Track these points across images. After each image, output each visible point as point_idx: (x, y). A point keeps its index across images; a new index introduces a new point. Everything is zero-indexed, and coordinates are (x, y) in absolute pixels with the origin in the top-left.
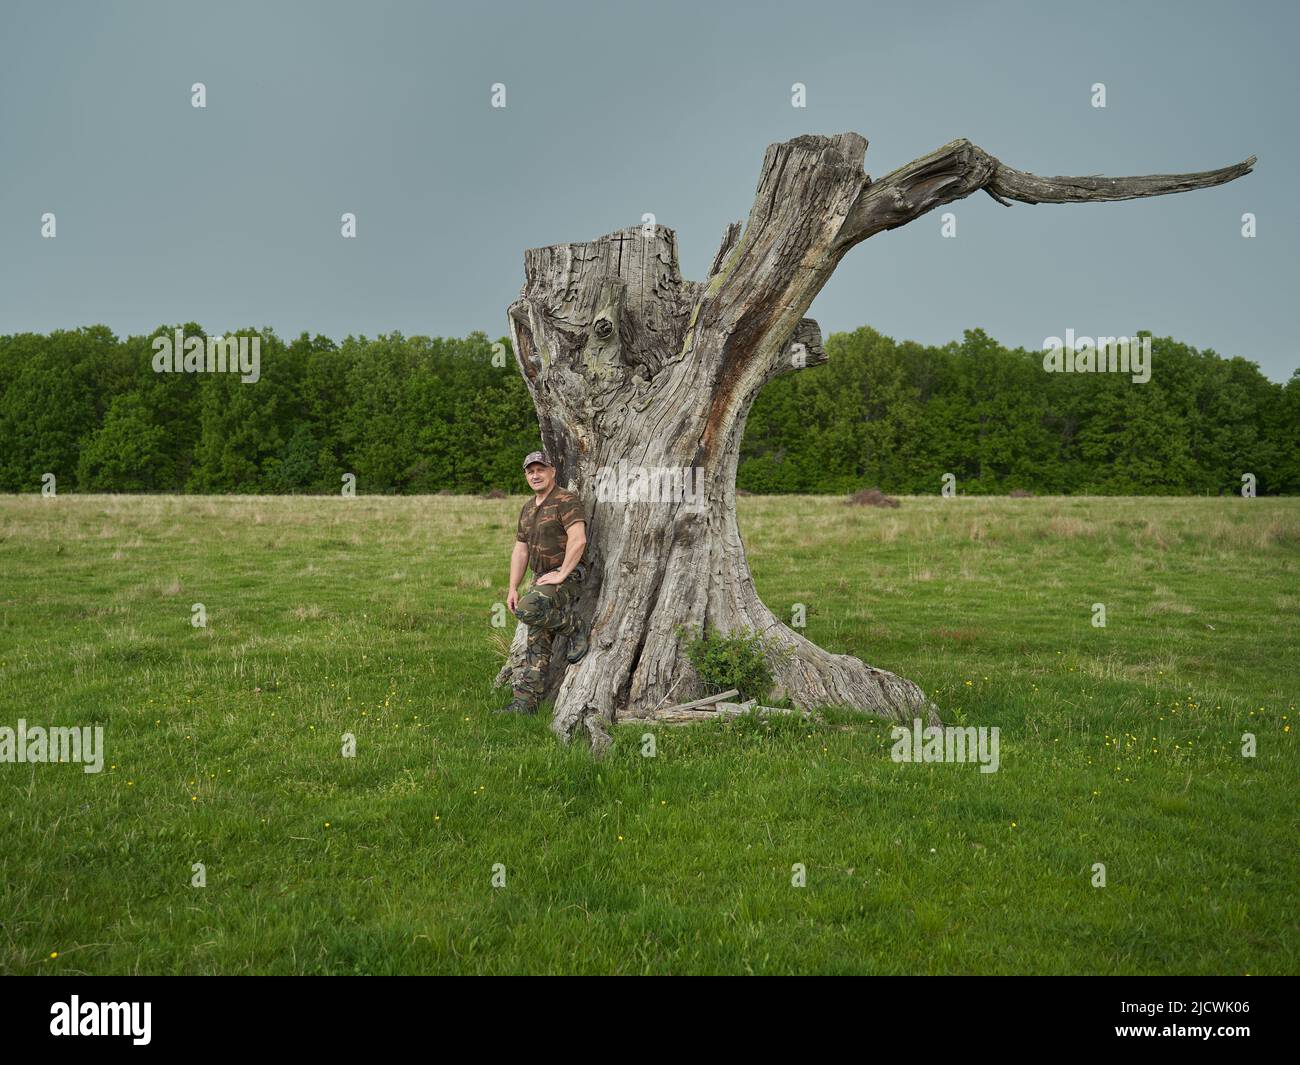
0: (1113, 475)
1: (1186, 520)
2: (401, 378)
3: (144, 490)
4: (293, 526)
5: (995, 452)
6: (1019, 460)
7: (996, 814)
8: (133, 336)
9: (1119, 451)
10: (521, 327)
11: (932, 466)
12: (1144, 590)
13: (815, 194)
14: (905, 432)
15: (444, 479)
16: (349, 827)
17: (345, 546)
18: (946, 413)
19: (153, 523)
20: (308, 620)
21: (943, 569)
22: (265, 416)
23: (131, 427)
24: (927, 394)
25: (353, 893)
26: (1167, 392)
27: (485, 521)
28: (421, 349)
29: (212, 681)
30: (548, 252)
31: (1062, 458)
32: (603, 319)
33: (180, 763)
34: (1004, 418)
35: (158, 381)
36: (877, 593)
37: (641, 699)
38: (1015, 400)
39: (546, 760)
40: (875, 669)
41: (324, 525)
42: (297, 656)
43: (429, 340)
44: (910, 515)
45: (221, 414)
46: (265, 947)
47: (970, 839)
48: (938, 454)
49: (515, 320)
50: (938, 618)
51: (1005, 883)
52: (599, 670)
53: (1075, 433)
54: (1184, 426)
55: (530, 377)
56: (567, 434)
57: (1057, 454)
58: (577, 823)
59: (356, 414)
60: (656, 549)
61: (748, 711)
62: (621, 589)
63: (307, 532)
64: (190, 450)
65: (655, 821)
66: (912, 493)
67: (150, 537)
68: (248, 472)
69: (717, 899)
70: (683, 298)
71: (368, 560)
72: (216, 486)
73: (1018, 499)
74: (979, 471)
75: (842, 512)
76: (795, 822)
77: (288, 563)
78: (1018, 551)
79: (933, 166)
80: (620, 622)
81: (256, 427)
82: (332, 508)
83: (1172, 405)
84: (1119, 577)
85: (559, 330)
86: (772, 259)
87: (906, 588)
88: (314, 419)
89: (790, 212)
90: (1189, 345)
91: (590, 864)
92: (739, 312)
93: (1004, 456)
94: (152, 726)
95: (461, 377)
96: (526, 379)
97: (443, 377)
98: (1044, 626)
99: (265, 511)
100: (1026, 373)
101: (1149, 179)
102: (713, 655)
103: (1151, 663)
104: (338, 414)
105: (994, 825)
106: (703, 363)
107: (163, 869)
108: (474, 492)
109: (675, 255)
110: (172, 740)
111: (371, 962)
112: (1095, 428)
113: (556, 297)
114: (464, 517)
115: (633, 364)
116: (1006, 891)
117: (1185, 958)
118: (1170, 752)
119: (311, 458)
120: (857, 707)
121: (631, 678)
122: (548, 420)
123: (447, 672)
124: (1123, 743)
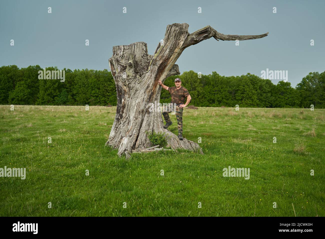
0: (242, 103)
1: (256, 112)
2: (88, 79)
3: (25, 104)
4: (61, 112)
5: (218, 98)
6: (223, 100)
7: (212, 169)
8: (23, 68)
9: (243, 98)
10: (112, 64)
11: (205, 101)
12: (247, 126)
13: (177, 36)
14: (200, 93)
15: (98, 102)
16: (67, 176)
17: (73, 116)
18: (208, 90)
19: (26, 111)
20: (63, 132)
21: (206, 122)
22: (55, 87)
23: (22, 89)
24: (204, 85)
25: (67, 190)
26: (253, 86)
27: (106, 111)
28: (92, 73)
29: (38, 145)
30: (118, 47)
31: (232, 100)
32: (130, 62)
33: (28, 163)
34: (220, 91)
35: (29, 79)
36: (192, 126)
37: (138, 148)
38: (222, 87)
39: (115, 160)
40: (189, 141)
41: (68, 112)
42: (59, 139)
43: (94, 71)
44: (200, 111)
45: (44, 87)
46: (44, 201)
47: (206, 175)
48: (207, 98)
49: (110, 62)
50: (204, 131)
51: (213, 183)
52: (129, 141)
53: (235, 94)
54: (256, 93)
55: (114, 75)
56: (122, 88)
57: (231, 99)
58: (121, 174)
59: (77, 87)
60: (142, 114)
61: (161, 150)
62: (134, 123)
63: (64, 113)
64: (36, 95)
65: (139, 173)
66: (201, 107)
67: (26, 114)
68: (51, 100)
69: (151, 188)
70: (148, 59)
71: (78, 120)
72: (43, 104)
73: (223, 108)
74: (215, 102)
75: (186, 110)
76: (170, 172)
77: (59, 120)
78: (222, 118)
79: (203, 31)
80: (133, 130)
81: (53, 90)
82: (71, 108)
83: (254, 89)
84: (242, 123)
85: (120, 65)
86: (168, 50)
87: (198, 125)
88: (67, 88)
89: (172, 40)
90: (258, 76)
91: (123, 182)
92: (161, 62)
93: (220, 99)
94: (22, 155)
95: (102, 79)
96: (113, 76)
97: (97, 79)
98: (226, 133)
99: (55, 109)
100: (225, 81)
101: (247, 36)
102: (154, 138)
103: (247, 140)
104: (73, 87)
105: (212, 172)
106: (153, 73)
107: (21, 186)
108: (105, 105)
109: (147, 49)
110: (26, 158)
111: (70, 204)
112: (239, 93)
113: (120, 57)
114: (102, 111)
115: (137, 73)
116: (213, 185)
117: (248, 197)
118: (249, 157)
119: (66, 97)
120: (185, 149)
121: (136, 143)
122: (118, 85)
123: (94, 143)
124: (240, 155)
